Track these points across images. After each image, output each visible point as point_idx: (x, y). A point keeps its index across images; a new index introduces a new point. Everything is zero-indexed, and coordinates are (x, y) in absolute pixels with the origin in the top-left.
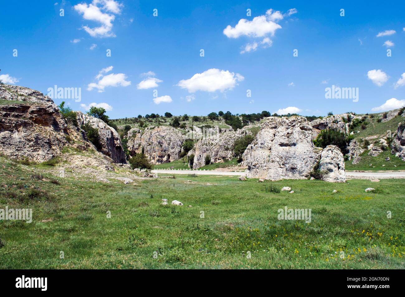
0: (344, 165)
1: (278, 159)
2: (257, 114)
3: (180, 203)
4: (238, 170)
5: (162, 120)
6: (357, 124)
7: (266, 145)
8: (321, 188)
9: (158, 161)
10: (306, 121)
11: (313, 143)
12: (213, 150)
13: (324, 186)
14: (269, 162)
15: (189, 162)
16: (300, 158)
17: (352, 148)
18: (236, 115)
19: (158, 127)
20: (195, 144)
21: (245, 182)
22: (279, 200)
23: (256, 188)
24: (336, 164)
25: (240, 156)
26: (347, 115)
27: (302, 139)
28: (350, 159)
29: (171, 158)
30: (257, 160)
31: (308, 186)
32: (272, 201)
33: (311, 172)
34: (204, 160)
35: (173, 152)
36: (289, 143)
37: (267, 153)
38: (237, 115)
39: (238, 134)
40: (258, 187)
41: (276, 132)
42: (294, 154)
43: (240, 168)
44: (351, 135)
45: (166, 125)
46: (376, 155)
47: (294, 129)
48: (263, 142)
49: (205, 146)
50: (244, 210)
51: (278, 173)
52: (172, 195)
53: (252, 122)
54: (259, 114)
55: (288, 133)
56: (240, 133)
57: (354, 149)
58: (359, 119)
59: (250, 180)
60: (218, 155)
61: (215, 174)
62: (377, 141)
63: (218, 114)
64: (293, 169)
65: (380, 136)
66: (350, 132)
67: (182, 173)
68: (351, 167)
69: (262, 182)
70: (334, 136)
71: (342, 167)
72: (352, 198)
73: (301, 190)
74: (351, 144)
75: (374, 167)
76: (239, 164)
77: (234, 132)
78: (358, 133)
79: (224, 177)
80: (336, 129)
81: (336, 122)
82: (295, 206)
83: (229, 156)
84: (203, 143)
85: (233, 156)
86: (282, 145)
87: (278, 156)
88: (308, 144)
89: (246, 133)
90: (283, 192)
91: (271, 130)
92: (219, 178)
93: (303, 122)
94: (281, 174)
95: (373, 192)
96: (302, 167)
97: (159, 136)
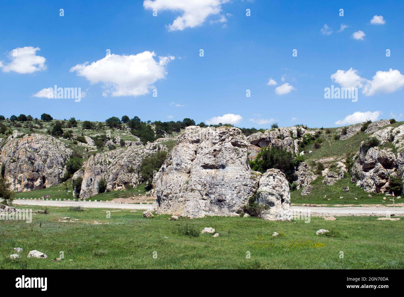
0: (289, 196)
1: (199, 187)
2: (176, 122)
3: (42, 254)
4: (145, 202)
5: (37, 125)
6: (309, 141)
7: (184, 167)
8: (257, 229)
9: (27, 186)
10: (239, 134)
11: (249, 166)
12: (110, 172)
13: (262, 226)
14: (187, 191)
15: (74, 188)
16: (231, 186)
17: (301, 173)
18: (147, 123)
19: (29, 135)
20: (84, 162)
21: (151, 220)
22: (195, 248)
23: (165, 229)
24: (279, 195)
25: (149, 181)
26: (296, 128)
27: (234, 159)
28: (298, 188)
29: (46, 181)
30: (171, 188)
31: (239, 226)
32: (184, 250)
33: (245, 206)
34: (96, 186)
35: (51, 174)
36: (215, 164)
37: (184, 177)
38: (149, 122)
39: (148, 149)
40: (169, 228)
41: (198, 148)
42: (223, 180)
43: (149, 198)
44: (301, 155)
45: (42, 133)
46: (331, 184)
47: (223, 144)
48: (179, 162)
49: (99, 166)
50: (138, 265)
51: (199, 206)
52: (33, 241)
53: (169, 133)
54: (179, 122)
55: (215, 150)
56: (151, 148)
57: (304, 175)
58: (311, 134)
59: (159, 217)
60: (118, 179)
61: (110, 207)
62: (334, 164)
63: (121, 119)
64: (220, 202)
65: (337, 158)
66: (300, 151)
67: (60, 205)
68: (299, 199)
69: (175, 220)
70: (278, 157)
71: (287, 199)
72: (297, 245)
73: (229, 232)
74: (301, 168)
75: (329, 199)
76: (147, 193)
77: (143, 147)
78: (310, 154)
79: (122, 211)
80: (282, 147)
81: (281, 137)
82: (216, 258)
83: (134, 180)
84: (96, 161)
85: (140, 182)
86: (206, 166)
87: (200, 182)
88: (242, 166)
89: (159, 149)
90: (203, 235)
91: (191, 146)
92: (116, 212)
93: (236, 135)
94: (203, 208)
95: (326, 235)
96: (233, 199)
97: (30, 149)
